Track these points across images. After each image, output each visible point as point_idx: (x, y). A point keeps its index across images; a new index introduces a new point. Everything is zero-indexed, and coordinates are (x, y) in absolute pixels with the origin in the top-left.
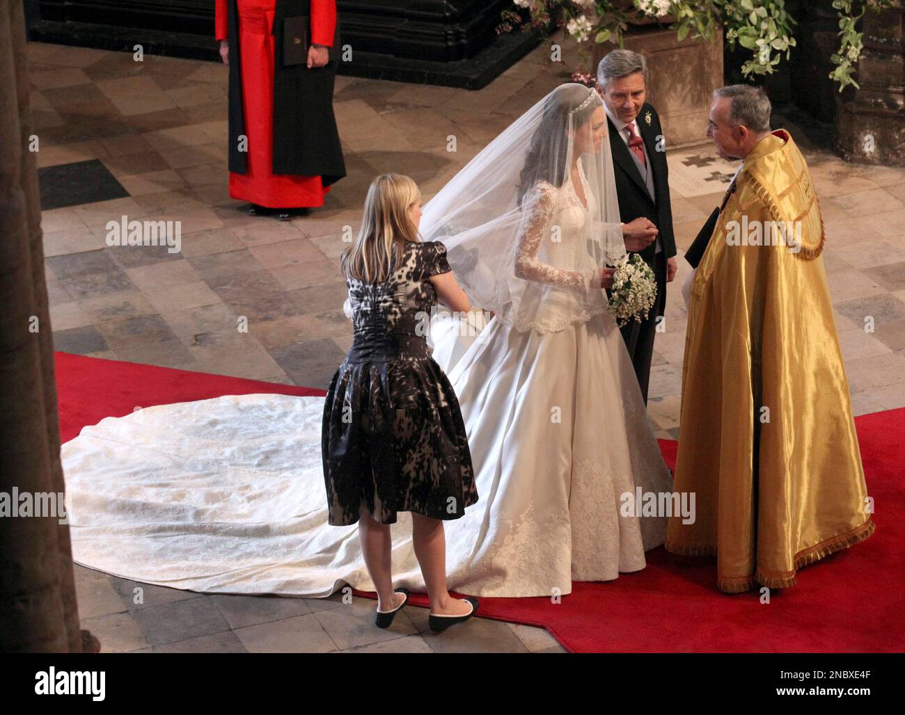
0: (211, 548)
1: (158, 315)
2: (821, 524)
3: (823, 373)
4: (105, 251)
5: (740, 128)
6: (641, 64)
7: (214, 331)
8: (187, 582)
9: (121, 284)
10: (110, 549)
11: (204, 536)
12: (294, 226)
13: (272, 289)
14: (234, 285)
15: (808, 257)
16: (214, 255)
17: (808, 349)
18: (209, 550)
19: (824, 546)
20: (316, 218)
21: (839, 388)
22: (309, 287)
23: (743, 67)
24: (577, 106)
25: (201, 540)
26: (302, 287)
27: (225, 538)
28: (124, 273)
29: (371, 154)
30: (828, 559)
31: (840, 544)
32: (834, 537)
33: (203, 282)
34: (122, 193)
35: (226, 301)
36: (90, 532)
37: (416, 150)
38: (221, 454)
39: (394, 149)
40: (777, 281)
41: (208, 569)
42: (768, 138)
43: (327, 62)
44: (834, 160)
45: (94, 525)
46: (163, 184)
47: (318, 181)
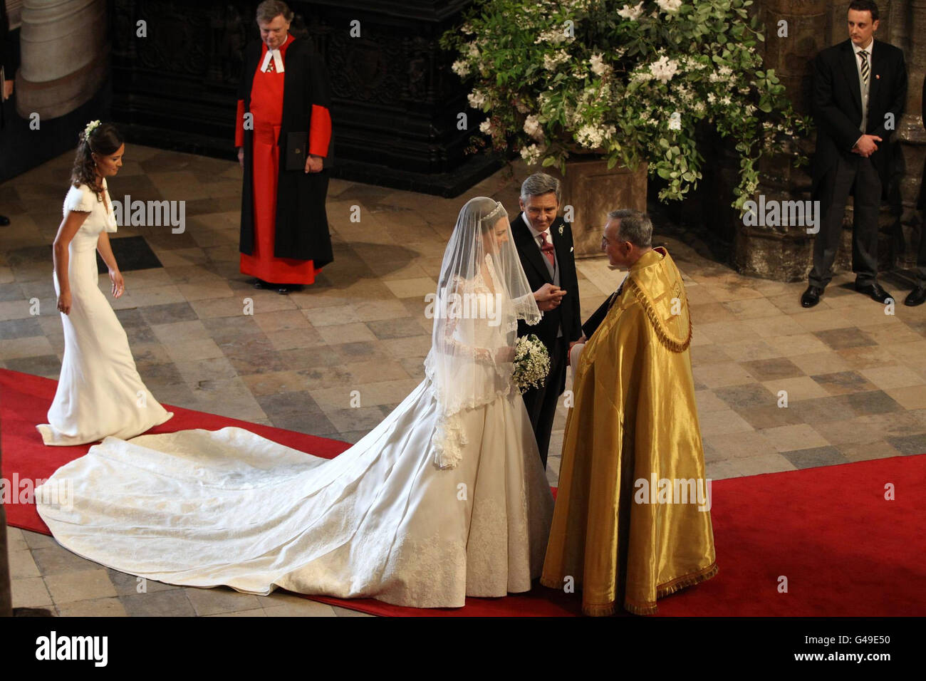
0: (181, 549)
1: (172, 363)
2: (677, 564)
3: (684, 445)
4: (138, 310)
5: (627, 244)
6: (555, 187)
7: (215, 379)
8: (158, 575)
9: (146, 337)
10: (102, 544)
11: (178, 539)
12: (290, 299)
13: (265, 349)
14: (236, 343)
15: (677, 350)
16: (222, 318)
17: (674, 425)
18: (180, 551)
19: (677, 582)
20: (308, 293)
21: (696, 457)
22: (296, 349)
23: (660, 193)
24: (486, 216)
25: (174, 543)
26: (290, 348)
27: (194, 542)
28: (150, 329)
29: (359, 245)
30: (679, 593)
31: (690, 581)
32: (685, 576)
33: (212, 339)
34: (156, 264)
35: (228, 356)
36: (89, 530)
37: (396, 243)
38: (197, 474)
39: (379, 242)
40: (651, 368)
41: (176, 566)
42: (649, 253)
43: (321, 169)
44: (730, 273)
45: (92, 525)
46: (191, 259)
47: (310, 264)
